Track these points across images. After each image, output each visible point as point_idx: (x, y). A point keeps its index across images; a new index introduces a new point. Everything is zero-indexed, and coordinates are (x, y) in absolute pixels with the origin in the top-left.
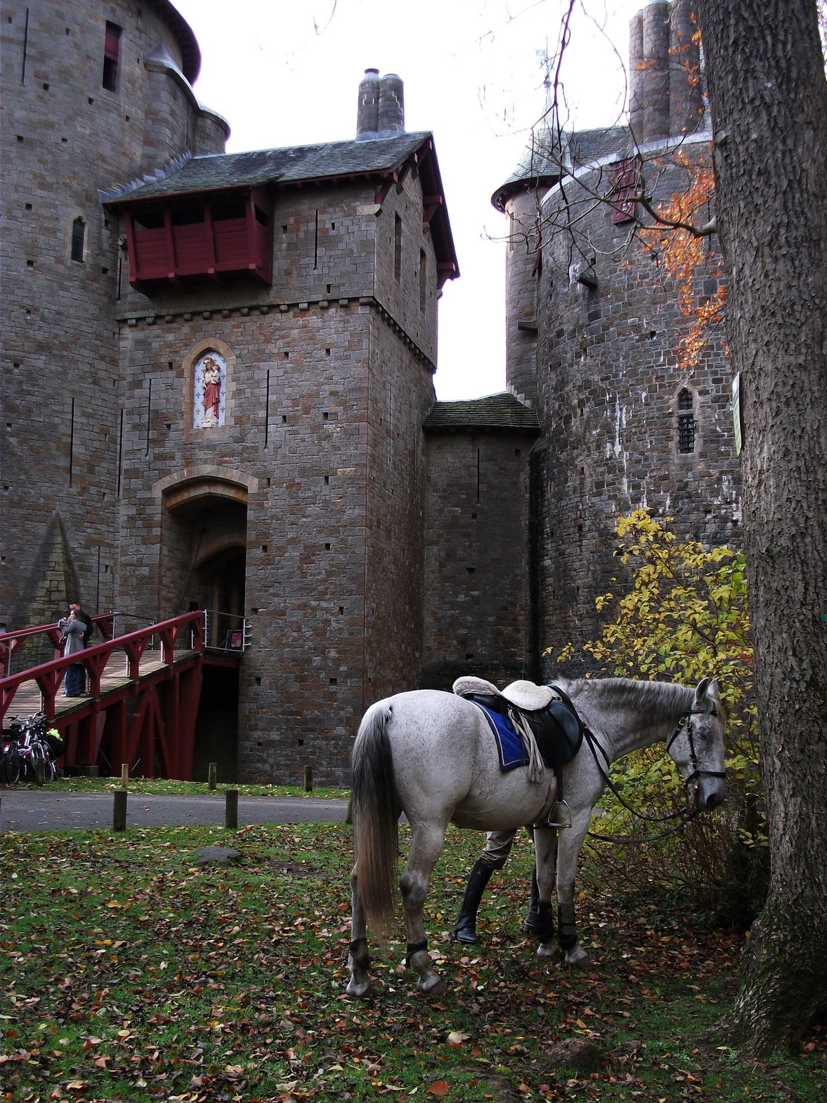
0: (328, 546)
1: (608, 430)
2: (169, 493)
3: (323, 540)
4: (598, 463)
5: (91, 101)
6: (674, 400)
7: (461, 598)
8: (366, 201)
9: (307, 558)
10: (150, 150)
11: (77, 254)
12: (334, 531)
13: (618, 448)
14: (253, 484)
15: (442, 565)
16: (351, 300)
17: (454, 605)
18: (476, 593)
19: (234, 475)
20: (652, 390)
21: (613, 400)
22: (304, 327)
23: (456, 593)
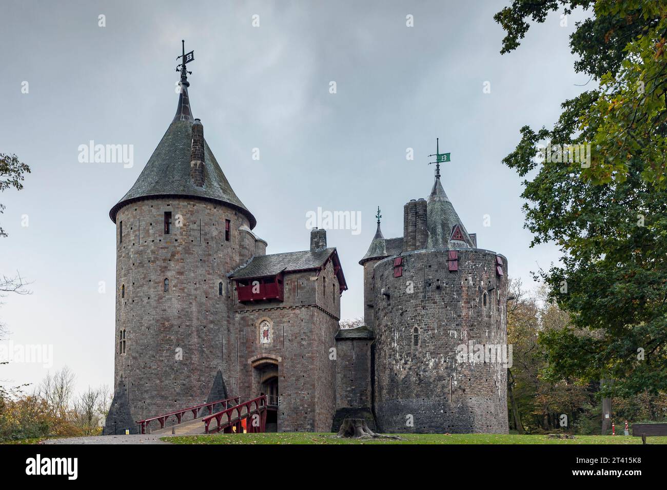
0: (304, 376)
1: (393, 339)
2: (253, 362)
3: (302, 374)
4: (390, 349)
5: (222, 245)
6: (412, 330)
7: (349, 389)
8: (313, 276)
9: (297, 380)
10: (242, 258)
11: (221, 293)
12: (305, 372)
13: (396, 345)
14: (280, 359)
15: (342, 379)
16: (309, 305)
17: (346, 391)
18: (353, 387)
19: (273, 357)
20: (406, 327)
21: (394, 330)
22: (294, 313)
23: (347, 387)
